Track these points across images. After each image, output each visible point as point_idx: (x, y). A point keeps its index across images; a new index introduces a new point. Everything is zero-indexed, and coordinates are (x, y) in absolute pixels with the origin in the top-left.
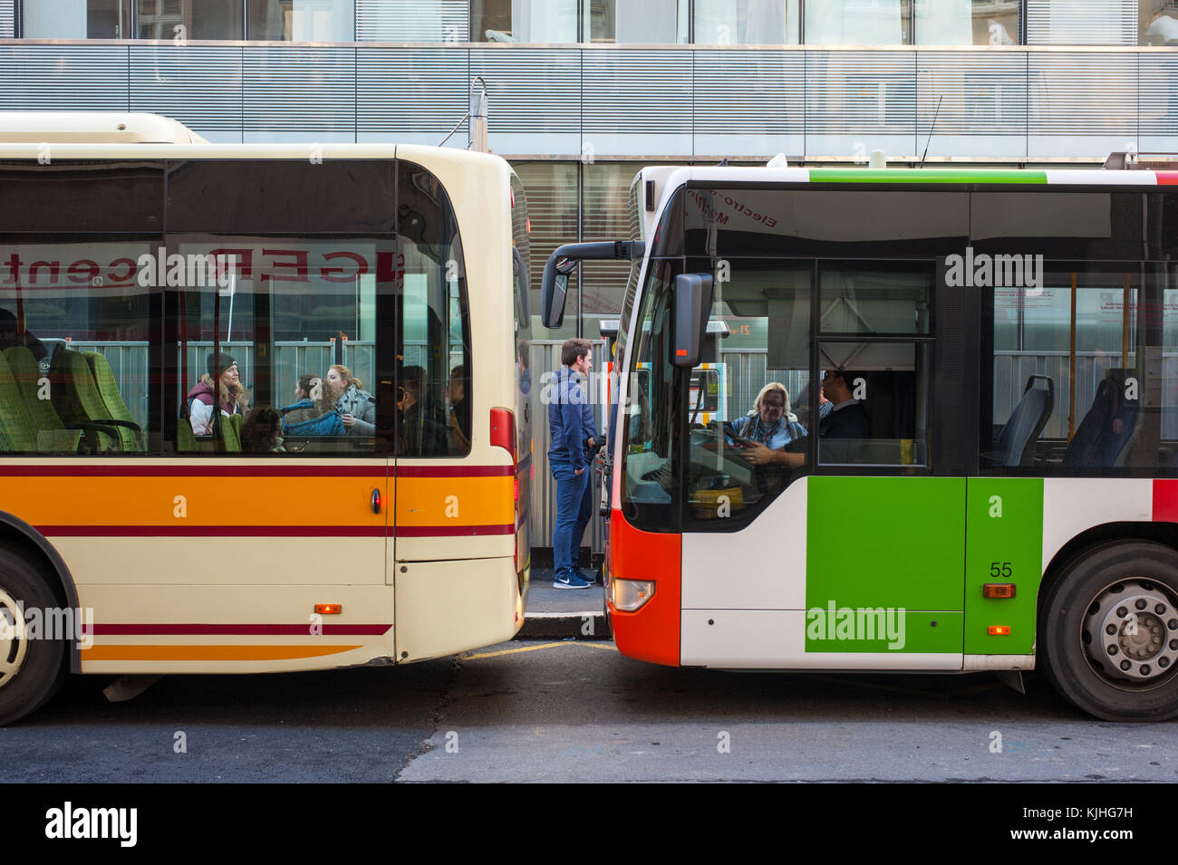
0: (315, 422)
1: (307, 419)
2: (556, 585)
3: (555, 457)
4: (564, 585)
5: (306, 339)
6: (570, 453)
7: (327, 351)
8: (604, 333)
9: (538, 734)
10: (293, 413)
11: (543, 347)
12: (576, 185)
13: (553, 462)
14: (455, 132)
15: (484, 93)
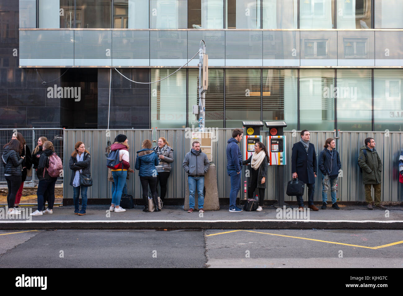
0: (148, 155)
1: (146, 154)
2: (230, 211)
3: (229, 168)
4: (234, 211)
5: (133, 128)
6: (235, 167)
7: (150, 132)
8: (244, 126)
9: (243, 261)
10: (141, 153)
11: (223, 130)
12: (223, 76)
13: (229, 170)
14: (193, 58)
15: (204, 45)
